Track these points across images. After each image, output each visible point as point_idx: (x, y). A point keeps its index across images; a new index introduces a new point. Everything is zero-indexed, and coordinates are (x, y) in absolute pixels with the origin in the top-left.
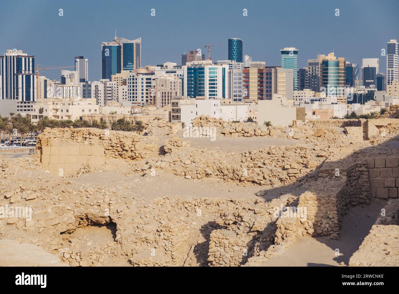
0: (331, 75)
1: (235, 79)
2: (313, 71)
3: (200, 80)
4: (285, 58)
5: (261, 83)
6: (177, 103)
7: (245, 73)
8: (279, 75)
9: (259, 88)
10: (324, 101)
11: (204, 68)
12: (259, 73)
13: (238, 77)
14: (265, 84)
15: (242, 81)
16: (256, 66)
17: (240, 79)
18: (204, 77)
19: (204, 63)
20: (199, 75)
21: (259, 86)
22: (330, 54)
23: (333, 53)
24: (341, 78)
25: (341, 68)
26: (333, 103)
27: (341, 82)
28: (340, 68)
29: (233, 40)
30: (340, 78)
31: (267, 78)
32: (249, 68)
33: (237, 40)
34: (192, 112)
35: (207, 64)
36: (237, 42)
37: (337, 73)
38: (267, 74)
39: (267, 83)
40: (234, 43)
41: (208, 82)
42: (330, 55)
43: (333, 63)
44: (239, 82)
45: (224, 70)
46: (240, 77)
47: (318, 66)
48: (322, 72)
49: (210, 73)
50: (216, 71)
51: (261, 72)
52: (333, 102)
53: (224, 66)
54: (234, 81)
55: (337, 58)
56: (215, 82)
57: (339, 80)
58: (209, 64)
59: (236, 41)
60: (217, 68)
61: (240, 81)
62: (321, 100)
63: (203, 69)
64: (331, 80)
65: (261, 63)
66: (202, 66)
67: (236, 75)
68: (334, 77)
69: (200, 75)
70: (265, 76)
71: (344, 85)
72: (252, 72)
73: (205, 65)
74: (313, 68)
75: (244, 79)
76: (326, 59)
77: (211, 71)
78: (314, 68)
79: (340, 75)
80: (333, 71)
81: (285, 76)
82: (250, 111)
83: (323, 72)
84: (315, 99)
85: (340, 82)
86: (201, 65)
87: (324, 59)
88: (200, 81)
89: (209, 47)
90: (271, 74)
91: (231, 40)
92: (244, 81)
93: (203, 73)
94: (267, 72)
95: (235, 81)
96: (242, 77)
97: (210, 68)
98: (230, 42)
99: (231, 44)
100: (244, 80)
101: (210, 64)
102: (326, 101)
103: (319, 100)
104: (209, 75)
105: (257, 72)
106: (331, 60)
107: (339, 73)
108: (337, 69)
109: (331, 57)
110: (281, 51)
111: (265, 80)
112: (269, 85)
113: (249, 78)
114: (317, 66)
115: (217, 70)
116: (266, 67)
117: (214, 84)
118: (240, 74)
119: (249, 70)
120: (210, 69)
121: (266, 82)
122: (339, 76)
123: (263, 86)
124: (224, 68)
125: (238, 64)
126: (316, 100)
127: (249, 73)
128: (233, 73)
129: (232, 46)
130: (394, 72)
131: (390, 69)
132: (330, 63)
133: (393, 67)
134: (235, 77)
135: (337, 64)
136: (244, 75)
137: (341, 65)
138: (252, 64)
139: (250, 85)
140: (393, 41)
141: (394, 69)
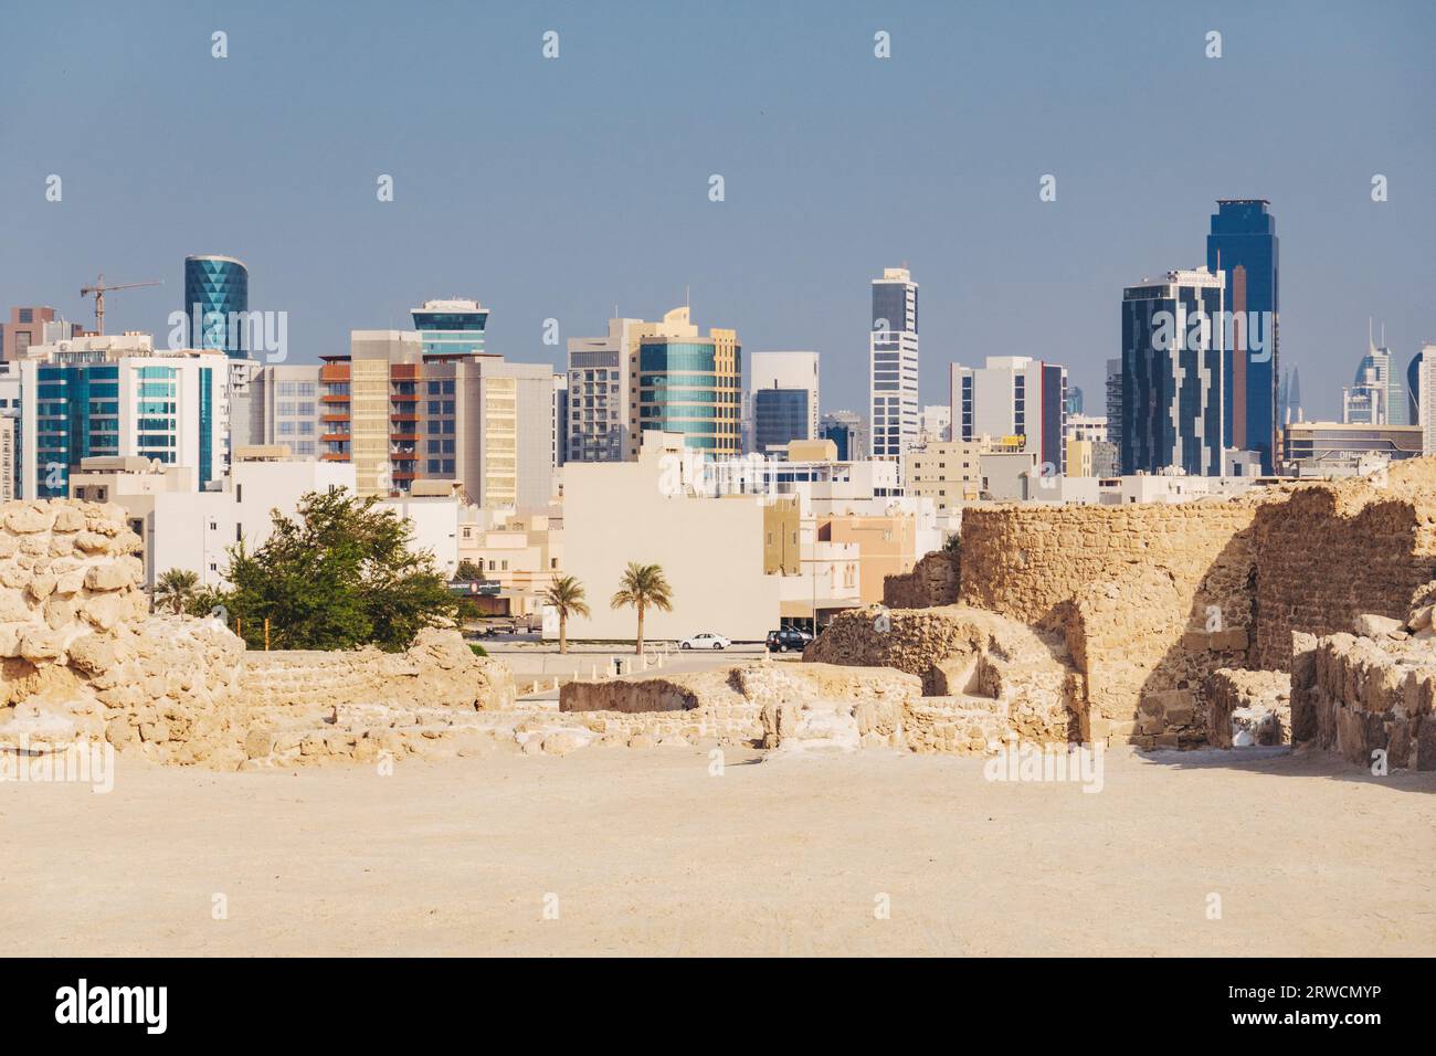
0: (677, 404)
1: (285, 409)
2: (590, 390)
3: (96, 425)
4: (432, 347)
5: (404, 427)
6: (102, 492)
7: (328, 384)
8: (489, 393)
9: (395, 450)
10: (835, 479)
11: (116, 369)
12: (395, 384)
13: (296, 399)
14: (422, 436)
15: (314, 419)
16: (382, 349)
17: (306, 409)
18: (114, 408)
19: (113, 348)
20: (92, 400)
21: (395, 442)
22: (673, 312)
23: (686, 310)
24: (723, 420)
25: (723, 375)
26: (880, 492)
27: (723, 435)
28: (717, 374)
29: (208, 262)
30: (717, 420)
31: (433, 407)
32: (348, 358)
33: (226, 263)
34: (214, 526)
35: (131, 353)
36: (222, 272)
37: (703, 396)
38: (433, 387)
39: (433, 427)
40: (212, 277)
41: (135, 432)
42: (672, 318)
43: (695, 351)
44: (303, 423)
45: (206, 376)
46: (306, 399)
47: (615, 369)
48: (638, 394)
49: (144, 390)
50: (171, 381)
51: (403, 382)
52: (880, 486)
53: (206, 361)
54: (278, 419)
55: (703, 332)
56: (169, 432)
57: (712, 427)
58: (139, 350)
59: (218, 269)
60: (174, 370)
61: (306, 418)
62: (819, 476)
63: (113, 372)
65: (404, 339)
66: (108, 358)
67: (286, 391)
68: (692, 414)
69: (100, 400)
70: (422, 396)
71: (732, 451)
72: (362, 378)
73: (119, 353)
74: (590, 376)
75: (326, 410)
76: (658, 335)
77: (147, 381)
78: (596, 376)
79: (718, 405)
80: (693, 388)
81: (513, 397)
82: (467, 534)
83: (642, 393)
84: (795, 472)
85: (717, 435)
86: (101, 353)
87: (647, 336)
88: (99, 429)
89: (100, 295)
90: (450, 387)
91: (198, 263)
92: (326, 421)
93: (113, 390)
94: (434, 379)
95: (286, 419)
96: (314, 399)
97: (144, 369)
98: (195, 271)
99: (198, 281)
100: (327, 413)
101: (145, 353)
102: (847, 479)
103: (814, 478)
104: (140, 399)
105: (386, 378)
106: (677, 340)
107: (713, 397)
108: (705, 377)
109: (677, 328)
110: (415, 315)
111: (422, 415)
112: (441, 437)
113: (347, 404)
114: (610, 370)
115: (174, 376)
116: (426, 358)
117: (161, 441)
118: (305, 389)
119: (347, 372)
120: (143, 372)
121: (430, 422)
123: (411, 443)
124: (209, 371)
125: (236, 366)
126: (803, 477)
127: (348, 383)
128: (272, 382)
129: (203, 290)
130: (903, 408)
131: (886, 395)
132: (670, 352)
133: (896, 387)
134: (286, 399)
135: (707, 359)
136: (326, 391)
137: (724, 360)
138: (363, 344)
139: (355, 437)
140: (895, 275)
141: (901, 394)
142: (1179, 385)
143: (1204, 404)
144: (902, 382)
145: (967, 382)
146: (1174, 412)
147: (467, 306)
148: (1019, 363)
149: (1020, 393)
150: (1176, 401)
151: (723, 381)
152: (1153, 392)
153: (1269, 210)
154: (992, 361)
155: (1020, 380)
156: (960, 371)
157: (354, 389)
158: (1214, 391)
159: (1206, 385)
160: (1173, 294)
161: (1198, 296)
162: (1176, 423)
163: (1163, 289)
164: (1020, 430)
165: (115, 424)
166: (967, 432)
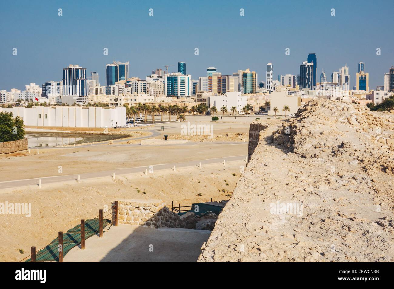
0: (248, 81)
1: (204, 83)
3: (175, 84)
4: (209, 73)
5: (219, 85)
6: (201, 95)
7: (209, 79)
8: (231, 80)
12: (218, 79)
13: (205, 81)
14: (222, 86)
15: (208, 84)
16: (216, 75)
18: (177, 82)
21: (218, 87)
22: (247, 69)
23: (249, 69)
24: (254, 83)
28: (253, 77)
29: (181, 63)
32: (212, 76)
33: (183, 63)
35: (179, 75)
37: (251, 80)
38: (223, 80)
39: (223, 85)
41: (180, 85)
43: (250, 74)
45: (189, 78)
46: (206, 81)
47: (239, 77)
48: (243, 80)
50: (184, 79)
51: (219, 79)
53: (188, 76)
55: (251, 72)
60: (184, 77)
61: (207, 84)
63: (177, 78)
64: (248, 84)
65: (219, 74)
68: (250, 82)
69: (175, 81)
70: (222, 81)
73: (178, 75)
75: (209, 83)
76: (245, 72)
81: (233, 81)
85: (253, 85)
86: (175, 75)
89: (167, 67)
90: (225, 80)
93: (177, 80)
95: (204, 84)
98: (179, 64)
101: (181, 75)
104: (180, 81)
107: (253, 80)
108: (251, 78)
109: (248, 71)
111: (222, 83)
113: (212, 82)
116: (222, 76)
117: (183, 86)
118: (206, 80)
120: (181, 78)
122: (253, 82)
123: (220, 87)
127: (212, 79)
128: (202, 79)
129: (180, 66)
130: (271, 81)
131: (268, 79)
132: (247, 74)
133: (270, 78)
134: (204, 81)
135: (252, 75)
136: (209, 80)
137: (254, 75)
138: (214, 74)
139: (213, 86)
140: (270, 64)
141: (271, 79)
142: (307, 78)
143: (310, 80)
144: (271, 78)
145: (283, 78)
146: (307, 81)
147: (214, 68)
148: (290, 75)
149: (290, 79)
150: (307, 80)
151: (254, 78)
152: (304, 79)
153: (315, 55)
154: (286, 75)
155: (290, 78)
156: (282, 76)
157: (213, 80)
158: (312, 79)
159: (311, 78)
160: (307, 66)
161: (310, 66)
162: (307, 83)
163: (305, 65)
164: (290, 84)
165: (177, 84)
166: (283, 84)
